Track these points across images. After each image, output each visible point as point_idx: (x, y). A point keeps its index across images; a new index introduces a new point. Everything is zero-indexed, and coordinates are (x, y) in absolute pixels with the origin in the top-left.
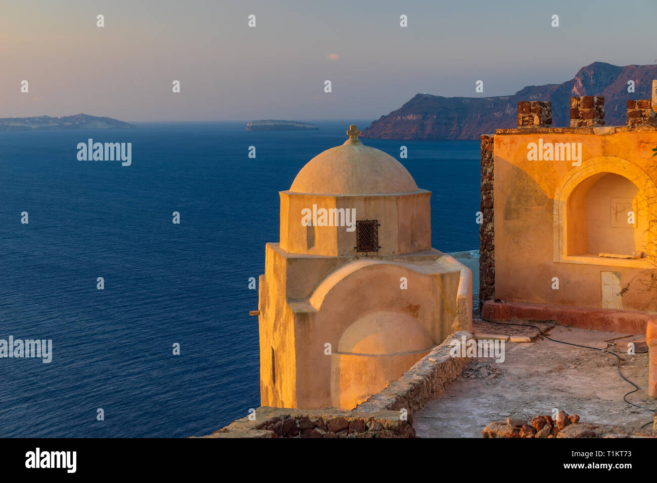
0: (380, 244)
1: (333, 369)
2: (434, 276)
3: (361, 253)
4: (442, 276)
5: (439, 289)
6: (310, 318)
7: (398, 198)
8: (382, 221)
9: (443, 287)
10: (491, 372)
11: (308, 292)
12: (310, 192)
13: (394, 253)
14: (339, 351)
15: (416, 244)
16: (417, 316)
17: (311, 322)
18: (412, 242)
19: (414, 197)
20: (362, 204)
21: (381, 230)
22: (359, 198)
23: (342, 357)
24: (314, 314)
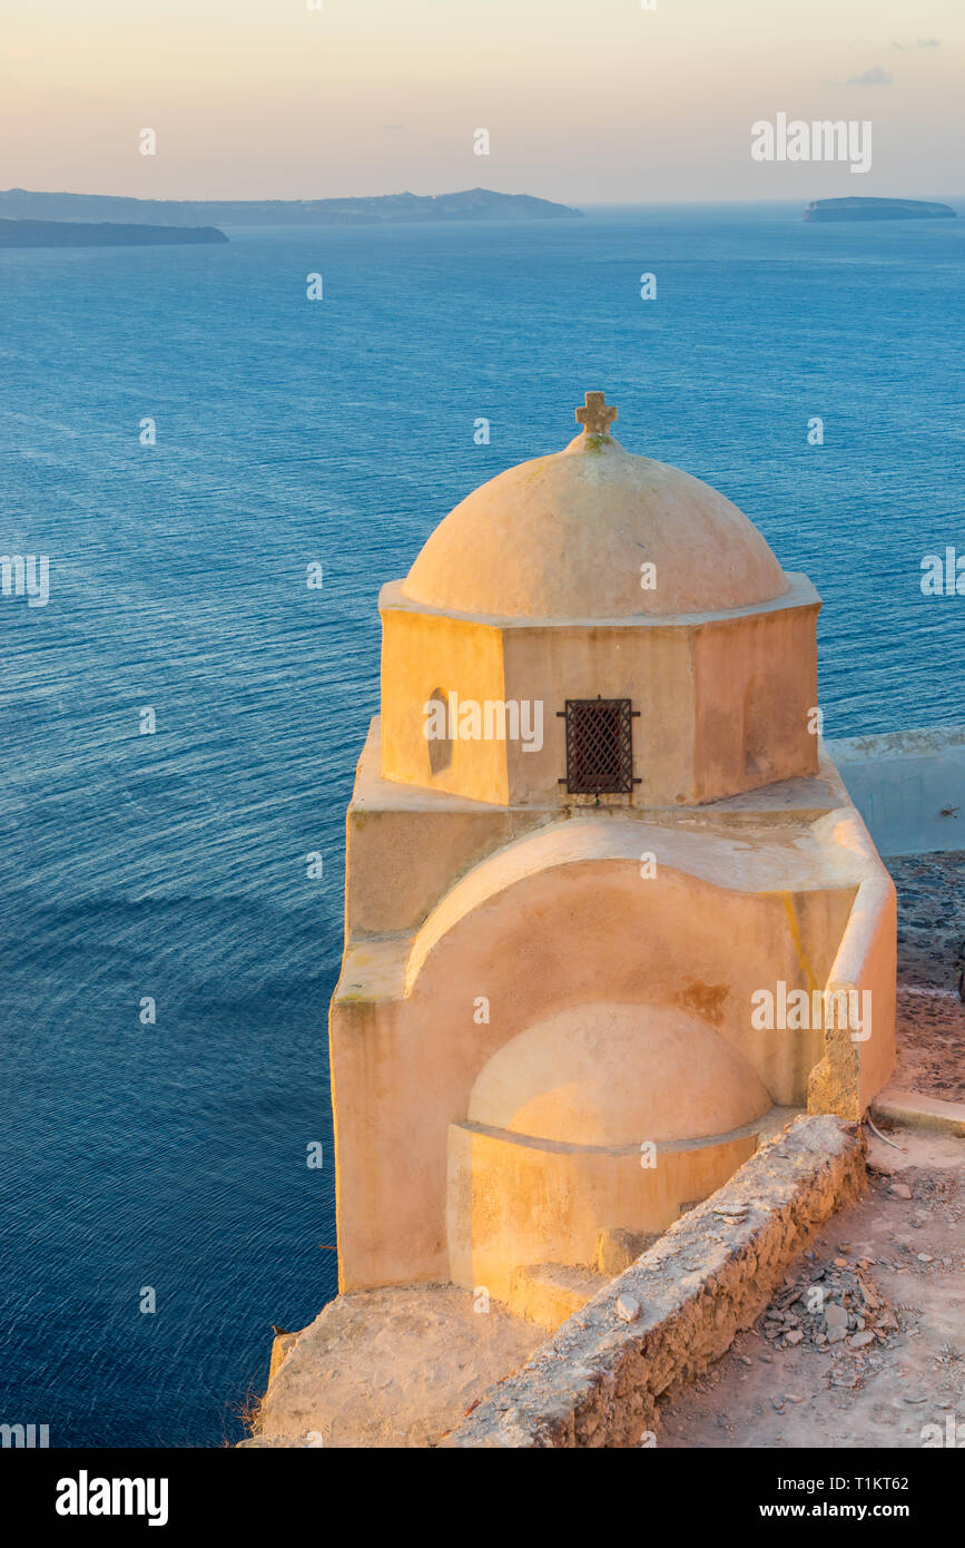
0: (640, 770)
1: (453, 1172)
2: (771, 900)
3: (580, 799)
4: (800, 901)
5: (787, 937)
6: (382, 1019)
7: (696, 632)
8: (643, 702)
9: (802, 934)
10: (861, 1324)
11: (415, 913)
12: (441, 603)
13: (681, 798)
14: (473, 1116)
15: (763, 764)
16: (719, 1019)
17: (384, 1029)
18: (749, 758)
19: (755, 624)
20: (584, 649)
21: (640, 728)
22: (575, 632)
23: (478, 1141)
24: (392, 1006)
